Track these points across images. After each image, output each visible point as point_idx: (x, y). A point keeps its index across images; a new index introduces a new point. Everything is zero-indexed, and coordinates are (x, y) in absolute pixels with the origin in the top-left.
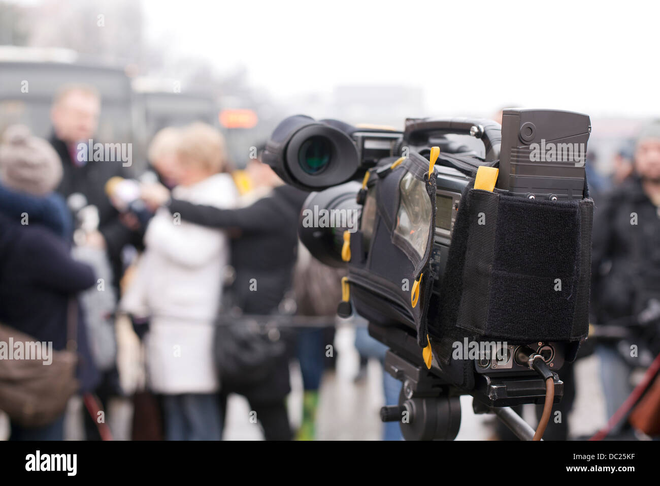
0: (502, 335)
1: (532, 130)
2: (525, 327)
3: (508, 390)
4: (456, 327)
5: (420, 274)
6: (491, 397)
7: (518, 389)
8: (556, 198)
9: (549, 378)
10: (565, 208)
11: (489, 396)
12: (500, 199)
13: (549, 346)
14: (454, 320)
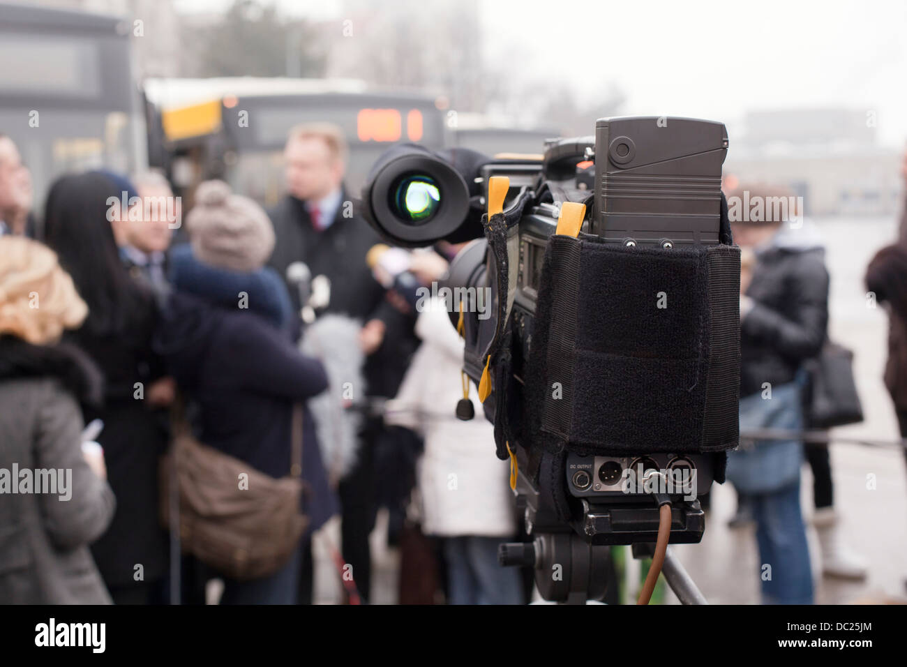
0: (592, 442)
1: (628, 147)
2: (623, 431)
3: (614, 522)
4: (541, 431)
5: (487, 356)
6: (587, 530)
7: (635, 521)
8: (670, 245)
9: (663, 504)
10: (675, 258)
11: (585, 529)
12: (582, 248)
13: (688, 460)
14: (539, 422)
